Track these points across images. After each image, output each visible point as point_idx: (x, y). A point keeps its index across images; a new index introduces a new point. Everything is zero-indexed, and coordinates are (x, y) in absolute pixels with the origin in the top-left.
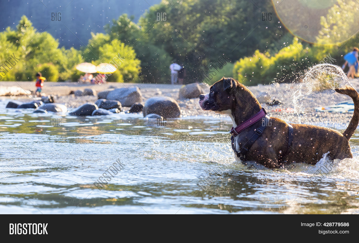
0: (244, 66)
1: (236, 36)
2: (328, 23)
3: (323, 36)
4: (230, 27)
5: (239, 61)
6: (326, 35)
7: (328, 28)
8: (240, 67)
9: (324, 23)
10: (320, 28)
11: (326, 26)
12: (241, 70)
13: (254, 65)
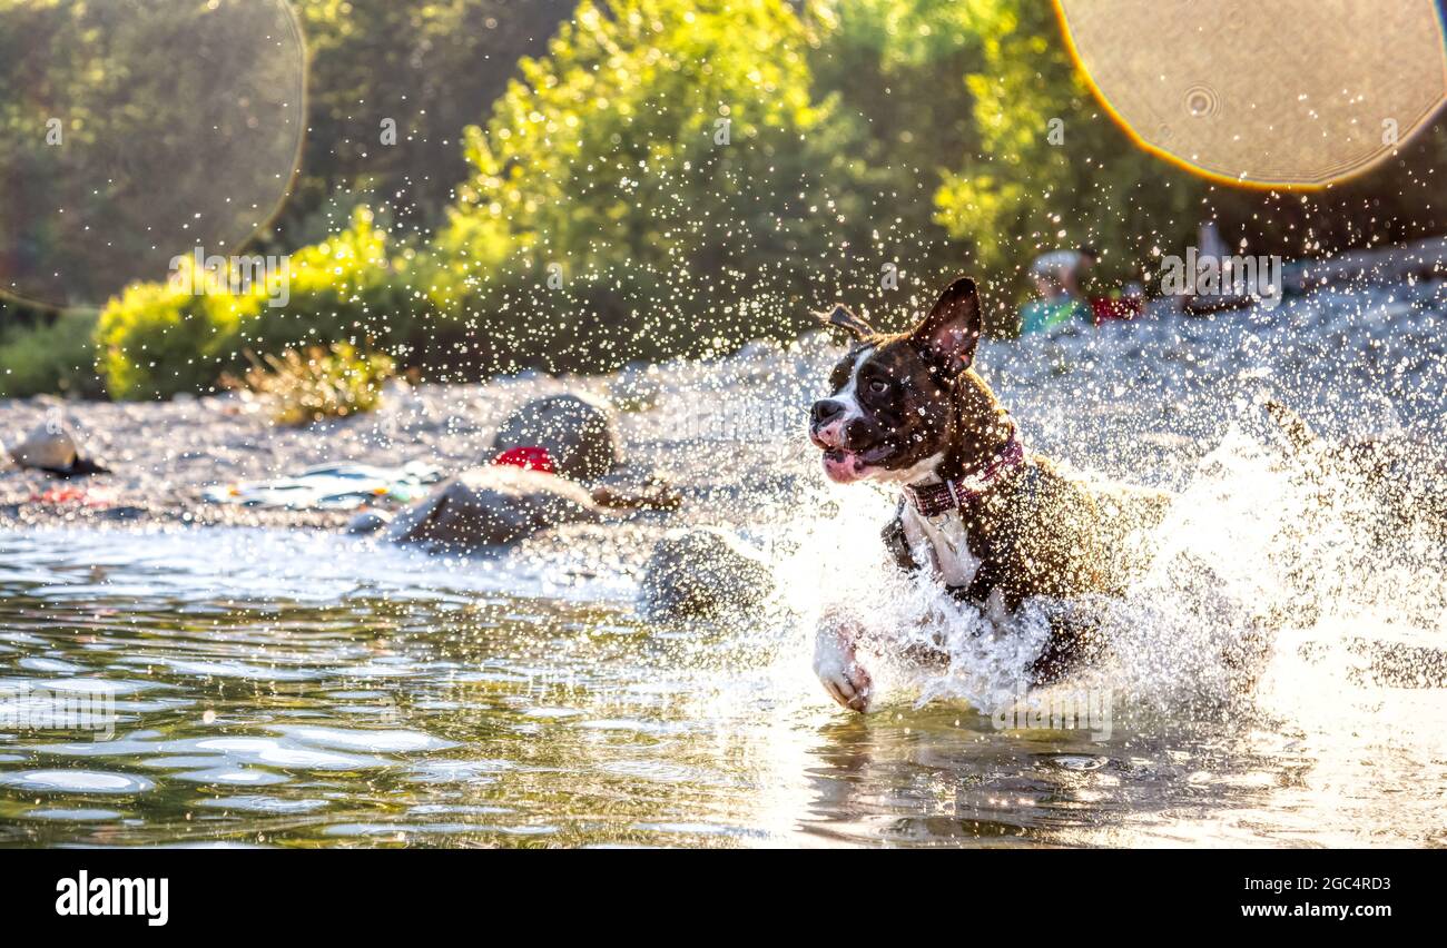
0: (130, 320)
1: (131, 192)
2: (496, 155)
3: (474, 205)
4: (103, 155)
5: (121, 299)
6: (485, 200)
7: (496, 176)
8: (118, 321)
9: (478, 154)
10: (465, 172)
11: (489, 165)
12: (120, 334)
13: (173, 317)
